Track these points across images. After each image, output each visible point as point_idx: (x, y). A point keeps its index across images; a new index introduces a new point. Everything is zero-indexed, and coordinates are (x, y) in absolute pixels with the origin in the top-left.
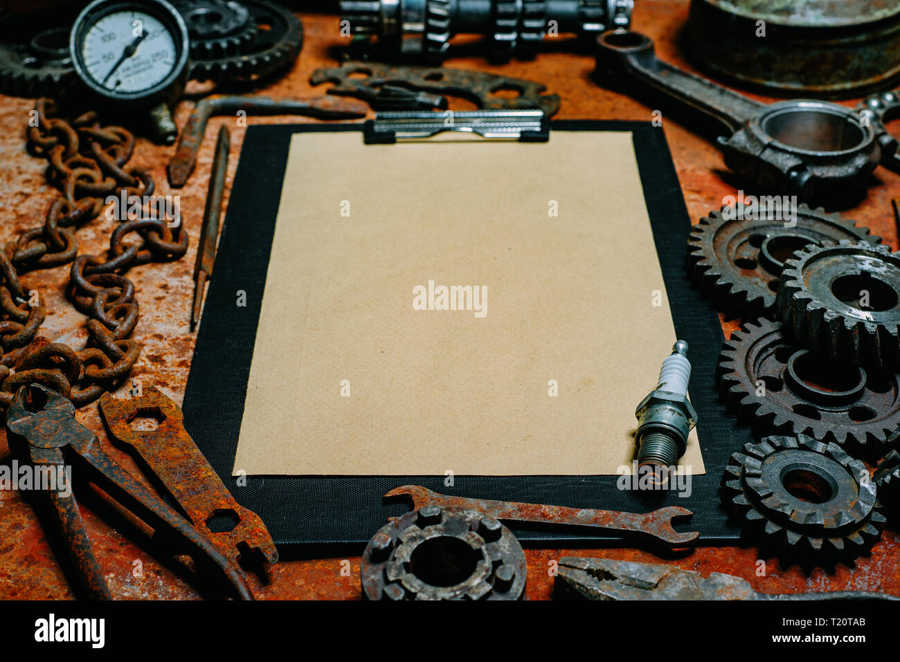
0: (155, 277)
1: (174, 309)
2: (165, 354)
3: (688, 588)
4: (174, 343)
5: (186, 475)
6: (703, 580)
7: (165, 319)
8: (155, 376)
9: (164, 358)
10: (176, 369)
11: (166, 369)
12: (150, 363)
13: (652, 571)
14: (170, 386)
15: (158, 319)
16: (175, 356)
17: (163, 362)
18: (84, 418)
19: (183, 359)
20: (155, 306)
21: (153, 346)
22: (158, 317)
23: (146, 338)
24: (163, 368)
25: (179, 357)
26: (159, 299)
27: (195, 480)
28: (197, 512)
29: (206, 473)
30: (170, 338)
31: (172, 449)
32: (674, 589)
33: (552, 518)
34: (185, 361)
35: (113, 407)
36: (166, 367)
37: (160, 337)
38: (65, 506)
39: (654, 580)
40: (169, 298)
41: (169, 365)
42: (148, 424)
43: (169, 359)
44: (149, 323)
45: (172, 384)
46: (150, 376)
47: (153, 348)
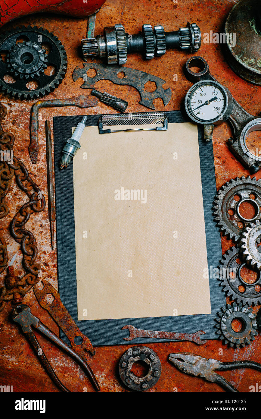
0: (37, 221)
1: (47, 238)
2: (48, 261)
3: (203, 365)
4: (50, 256)
5: (65, 322)
6: (207, 361)
7: (44, 243)
8: (47, 273)
9: (48, 264)
10: (53, 269)
11: (50, 269)
12: (44, 266)
13: (194, 359)
14: (52, 278)
15: (43, 243)
16: (51, 262)
17: (48, 266)
18: (30, 296)
19: (54, 264)
20: (40, 237)
21: (44, 258)
22: (42, 242)
23: (41, 254)
24: (49, 269)
25: (53, 263)
26: (41, 232)
27: (68, 325)
28: (71, 337)
29: (71, 322)
30: (48, 253)
31: (59, 312)
32: (199, 365)
33: (168, 337)
34: (55, 264)
35: (38, 293)
36: (50, 268)
37: (44, 253)
38: (36, 346)
39: (194, 362)
40: (44, 232)
41: (50, 267)
42: (49, 296)
43: (50, 264)
44: (40, 246)
45: (53, 277)
46: (46, 273)
47: (44, 259)
